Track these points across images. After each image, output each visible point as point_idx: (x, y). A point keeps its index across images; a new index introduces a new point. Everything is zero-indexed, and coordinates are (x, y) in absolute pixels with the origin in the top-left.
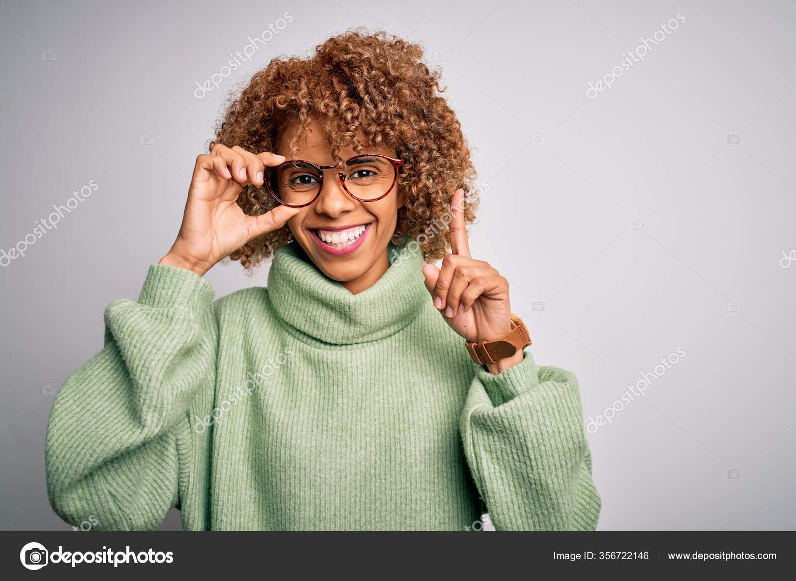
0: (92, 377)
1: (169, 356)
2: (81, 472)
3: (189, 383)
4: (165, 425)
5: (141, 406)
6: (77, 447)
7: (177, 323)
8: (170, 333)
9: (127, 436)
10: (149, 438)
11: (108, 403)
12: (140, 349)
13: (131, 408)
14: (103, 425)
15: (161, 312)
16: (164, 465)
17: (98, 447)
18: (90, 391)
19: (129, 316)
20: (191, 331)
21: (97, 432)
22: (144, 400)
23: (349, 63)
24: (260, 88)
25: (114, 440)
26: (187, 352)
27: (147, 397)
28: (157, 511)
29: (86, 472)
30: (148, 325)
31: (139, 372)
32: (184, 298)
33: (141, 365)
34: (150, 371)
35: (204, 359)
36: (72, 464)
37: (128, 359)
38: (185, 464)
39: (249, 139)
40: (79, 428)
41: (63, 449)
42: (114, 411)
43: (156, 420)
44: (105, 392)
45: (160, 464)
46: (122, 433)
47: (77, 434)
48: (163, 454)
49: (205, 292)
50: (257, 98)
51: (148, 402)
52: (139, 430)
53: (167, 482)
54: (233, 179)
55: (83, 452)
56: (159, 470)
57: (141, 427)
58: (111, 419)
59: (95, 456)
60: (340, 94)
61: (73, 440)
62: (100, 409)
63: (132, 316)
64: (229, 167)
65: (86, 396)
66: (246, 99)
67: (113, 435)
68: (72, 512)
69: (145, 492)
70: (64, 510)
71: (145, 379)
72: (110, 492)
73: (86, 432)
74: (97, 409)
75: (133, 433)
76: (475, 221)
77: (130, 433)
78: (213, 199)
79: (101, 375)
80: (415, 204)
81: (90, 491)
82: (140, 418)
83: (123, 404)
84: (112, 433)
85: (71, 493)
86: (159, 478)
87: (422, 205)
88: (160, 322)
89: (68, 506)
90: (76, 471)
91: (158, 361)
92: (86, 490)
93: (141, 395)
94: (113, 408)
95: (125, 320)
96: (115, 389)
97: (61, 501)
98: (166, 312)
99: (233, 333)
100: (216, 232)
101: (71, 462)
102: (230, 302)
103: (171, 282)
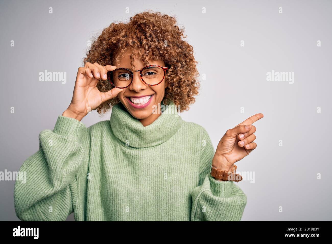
0: (33, 164)
1: (65, 157)
2: (28, 205)
3: (74, 168)
4: (63, 186)
5: (53, 178)
6: (27, 195)
7: (68, 143)
8: (65, 147)
9: (47, 191)
10: (56, 191)
11: (39, 175)
12: (52, 154)
13: (48, 178)
14: (37, 186)
15: (62, 137)
16: (65, 198)
17: (35, 195)
18: (32, 170)
19: (48, 139)
20: (75, 146)
21: (35, 189)
22: (54, 176)
23: (145, 24)
24: (106, 35)
25: (41, 192)
26: (73, 154)
27: (55, 175)
28: (63, 217)
29: (31, 205)
30: (57, 143)
31: (52, 164)
32: (72, 131)
33: (53, 161)
34: (57, 164)
35: (81, 156)
36: (24, 202)
37: (48, 158)
38: (74, 196)
39: (101, 58)
40: (27, 186)
41: (21, 195)
42: (42, 179)
43: (59, 184)
44: (38, 170)
45: (63, 198)
46: (45, 190)
47: (26, 189)
48: (64, 194)
49: (82, 128)
50: (104, 39)
51: (55, 177)
52: (52, 188)
53: (66, 206)
54: (94, 77)
55: (29, 197)
56: (62, 201)
57: (53, 187)
58: (40, 183)
59: (34, 199)
60: (141, 37)
61: (25, 192)
62: (36, 178)
63: (50, 139)
64: (92, 72)
65: (30, 172)
66: (100, 40)
67: (41, 190)
68: (26, 219)
69: (57, 210)
70: (23, 219)
71: (54, 167)
72: (42, 212)
73: (30, 188)
74: (35, 178)
75: (49, 190)
76: (198, 94)
77: (48, 190)
78: (85, 86)
79: (36, 163)
80: (174, 87)
81: (33, 211)
82: (52, 183)
83: (46, 176)
84: (40, 189)
85: (26, 212)
86: (63, 204)
87: (177, 87)
88: (62, 142)
89: (25, 217)
90: (26, 205)
91: (60, 160)
92: (32, 211)
93: (53, 174)
94: (41, 178)
95: (47, 140)
96: (42, 169)
97: (21, 216)
98: (64, 137)
99: (96, 141)
100: (87, 100)
101: (24, 201)
102: (96, 127)
103: (67, 124)
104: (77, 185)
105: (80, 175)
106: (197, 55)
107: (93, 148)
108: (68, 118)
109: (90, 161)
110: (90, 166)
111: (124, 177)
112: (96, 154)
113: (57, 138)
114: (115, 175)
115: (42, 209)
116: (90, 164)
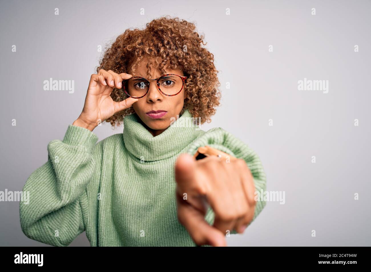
0: (40, 176)
1: (74, 168)
2: (35, 219)
3: (84, 180)
4: (71, 199)
5: (61, 191)
6: (33, 208)
7: (78, 153)
8: (75, 158)
9: (54, 204)
10: (64, 205)
11: (47, 188)
12: (61, 165)
13: (56, 191)
14: (44, 199)
15: (72, 147)
16: (74, 214)
17: (41, 209)
18: (39, 182)
19: (57, 149)
20: (85, 157)
21: (42, 202)
22: (62, 188)
23: (162, 31)
24: (121, 42)
25: (49, 206)
26: (83, 166)
27: (64, 187)
28: (72, 234)
29: (37, 219)
30: (66, 154)
31: (60, 175)
32: (83, 141)
33: (61, 172)
34: (65, 175)
35: (92, 169)
36: (30, 216)
37: (56, 169)
38: (85, 213)
39: (115, 66)
40: (34, 199)
41: (27, 209)
42: (49, 191)
43: (67, 197)
44: (46, 183)
45: (72, 214)
46: (52, 203)
47: (33, 202)
48: (73, 209)
49: (93, 138)
50: (119, 47)
51: (64, 189)
52: (60, 201)
53: (75, 222)
54: (108, 85)
55: (35, 211)
56: (71, 216)
57: (61, 200)
58: (48, 196)
59: (40, 212)
60: (158, 45)
61: (31, 205)
62: (43, 191)
63: (59, 149)
64: (106, 80)
65: (37, 184)
66: (114, 48)
67: (48, 203)
68: (32, 235)
69: (66, 226)
70: (29, 234)
71: (62, 179)
72: (49, 227)
73: (37, 201)
74: (42, 190)
75: (57, 203)
76: (219, 105)
77: (56, 203)
78: (98, 95)
79: (44, 175)
80: (193, 97)
81: (40, 227)
82: (60, 196)
83: (53, 189)
84: (48, 202)
85: (32, 227)
86: (72, 220)
87: (196, 97)
88: (71, 152)
89: (31, 233)
90: (32, 219)
91: (69, 171)
92: (38, 226)
93: (61, 186)
94: (49, 190)
95: (56, 151)
96: (50, 181)
97: (27, 231)
98: (74, 147)
99: (109, 153)
100: (100, 110)
101: (30, 214)
102: (108, 140)
103: (77, 134)
104: (88, 201)
105: (91, 190)
106: (218, 63)
107: (105, 161)
108: (79, 127)
109: (102, 175)
110: (101, 180)
111: (135, 192)
112: (108, 167)
113: (66, 148)
114: (126, 189)
115: (50, 224)
116: (102, 178)
